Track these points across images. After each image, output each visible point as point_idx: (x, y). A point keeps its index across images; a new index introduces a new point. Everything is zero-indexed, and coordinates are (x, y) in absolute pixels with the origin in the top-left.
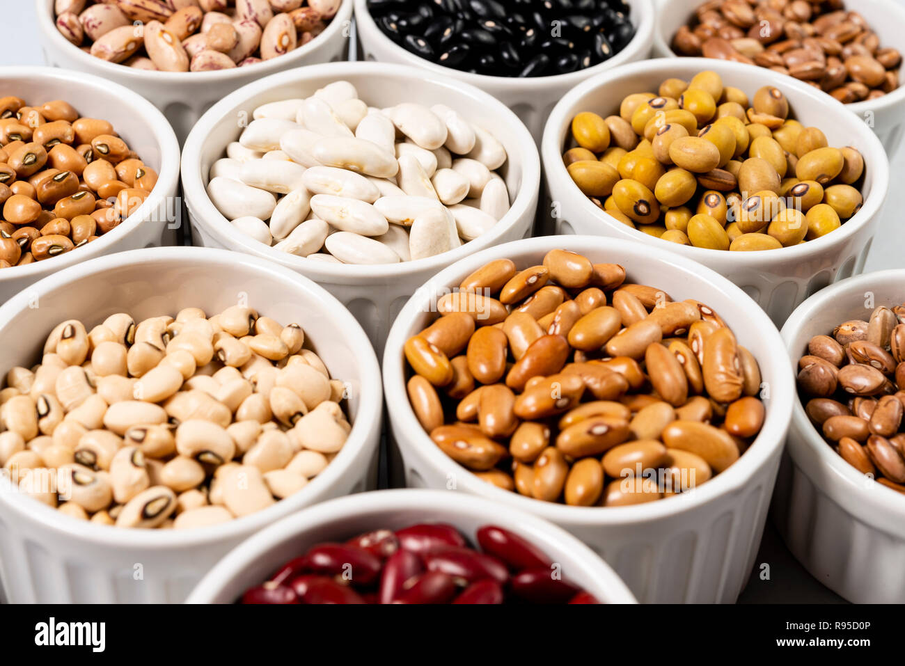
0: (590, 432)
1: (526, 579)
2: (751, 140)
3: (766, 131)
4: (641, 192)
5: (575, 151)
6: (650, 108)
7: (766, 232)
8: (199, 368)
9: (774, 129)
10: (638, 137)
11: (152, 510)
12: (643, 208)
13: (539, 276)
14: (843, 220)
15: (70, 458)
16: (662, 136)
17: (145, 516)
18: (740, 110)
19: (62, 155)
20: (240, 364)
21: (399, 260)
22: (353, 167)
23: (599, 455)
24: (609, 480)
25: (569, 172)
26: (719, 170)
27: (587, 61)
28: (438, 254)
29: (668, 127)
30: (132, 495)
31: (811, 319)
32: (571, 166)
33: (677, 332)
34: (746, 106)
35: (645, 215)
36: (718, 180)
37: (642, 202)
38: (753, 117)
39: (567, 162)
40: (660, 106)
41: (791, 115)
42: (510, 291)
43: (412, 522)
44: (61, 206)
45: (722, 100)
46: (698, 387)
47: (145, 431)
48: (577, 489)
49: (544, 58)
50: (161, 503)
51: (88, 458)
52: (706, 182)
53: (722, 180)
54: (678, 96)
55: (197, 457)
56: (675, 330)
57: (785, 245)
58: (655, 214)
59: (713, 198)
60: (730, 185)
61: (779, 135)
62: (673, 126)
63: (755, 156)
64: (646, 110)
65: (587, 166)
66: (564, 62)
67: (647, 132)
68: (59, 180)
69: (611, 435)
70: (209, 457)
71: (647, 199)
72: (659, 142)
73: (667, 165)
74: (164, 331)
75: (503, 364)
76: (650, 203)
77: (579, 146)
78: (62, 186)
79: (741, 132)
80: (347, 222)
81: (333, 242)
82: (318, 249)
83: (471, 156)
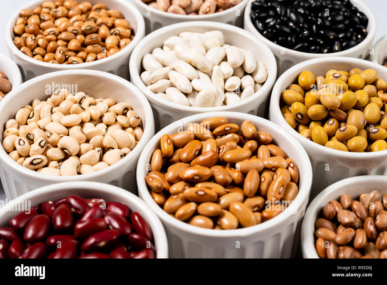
0: (197, 193)
1: (136, 236)
6: (333, 77)
8: (92, 120)
11: (34, 162)
12: (299, 116)
13: (231, 128)
15: (26, 135)
17: (32, 163)
19: (103, 30)
20: (108, 124)
21: (189, 105)
22: (193, 64)
23: (198, 203)
24: (196, 213)
27: (326, 51)
28: (204, 107)
30: (33, 155)
31: (347, 187)
33: (273, 169)
35: (300, 119)
36: (337, 115)
37: (299, 113)
38: (379, 94)
42: (218, 130)
43: (117, 201)
44: (89, 48)
47: (51, 134)
48: (180, 212)
49: (306, 44)
50: (39, 161)
51: (31, 137)
52: (332, 114)
53: (339, 115)
55: (63, 149)
56: (272, 168)
57: (350, 151)
58: (305, 121)
59: (332, 122)
60: (343, 118)
64: (331, 78)
66: (313, 48)
68: (93, 38)
69: (205, 197)
70: (66, 151)
71: (302, 113)
74: (92, 103)
75: (192, 156)
76: (303, 115)
77: (297, 84)
78: (93, 41)
79: (363, 98)
80: (176, 84)
81: (169, 90)
82: (164, 91)
83: (251, 75)
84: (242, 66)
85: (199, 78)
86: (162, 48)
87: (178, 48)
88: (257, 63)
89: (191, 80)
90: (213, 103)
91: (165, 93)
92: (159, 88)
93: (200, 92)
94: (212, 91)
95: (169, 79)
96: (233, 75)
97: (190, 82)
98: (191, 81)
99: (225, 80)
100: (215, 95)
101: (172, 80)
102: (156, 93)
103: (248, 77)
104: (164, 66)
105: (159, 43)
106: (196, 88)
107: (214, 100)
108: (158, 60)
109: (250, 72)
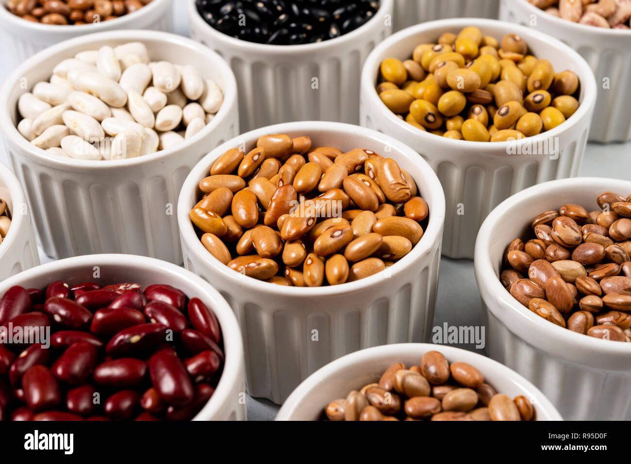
2: (501, 69)
3: (512, 63)
4: (429, 108)
5: (384, 85)
6: (433, 52)
7: (515, 129)
9: (517, 62)
10: (426, 73)
12: (431, 118)
14: (567, 117)
16: (441, 70)
18: (493, 51)
21: (101, 158)
25: (381, 98)
26: (480, 91)
29: (444, 64)
32: (382, 94)
33: (357, 168)
34: (498, 48)
35: (433, 122)
36: (479, 97)
37: (429, 114)
38: (503, 55)
39: (379, 91)
40: (439, 50)
41: (529, 52)
45: (482, 44)
46: (382, 198)
52: (472, 99)
54: (452, 43)
57: (527, 136)
58: (439, 122)
59: (477, 109)
60: (488, 100)
61: (521, 66)
62: (448, 63)
63: (505, 79)
64: (430, 54)
65: (392, 93)
67: (431, 68)
71: (433, 112)
72: (439, 73)
73: (445, 88)
76: (435, 114)
77: (386, 81)
79: (495, 66)
80: (77, 130)
81: (66, 141)
82: (57, 145)
83: (198, 101)
84: (180, 88)
85: (112, 116)
86: (48, 81)
87: (73, 75)
88: (205, 84)
89: (100, 120)
90: (141, 150)
91: (60, 147)
92: (49, 141)
93: (116, 137)
94: (138, 133)
95: (64, 124)
96: (167, 105)
97: (99, 125)
98: (100, 122)
99: (156, 114)
100: (142, 138)
101: (70, 125)
102: (45, 148)
103: (193, 107)
104: (53, 106)
105: (44, 73)
106: (110, 132)
107: (142, 145)
108: (43, 99)
109: (194, 98)
